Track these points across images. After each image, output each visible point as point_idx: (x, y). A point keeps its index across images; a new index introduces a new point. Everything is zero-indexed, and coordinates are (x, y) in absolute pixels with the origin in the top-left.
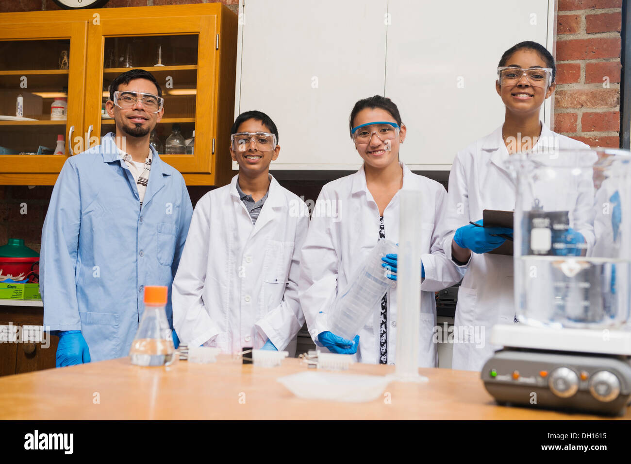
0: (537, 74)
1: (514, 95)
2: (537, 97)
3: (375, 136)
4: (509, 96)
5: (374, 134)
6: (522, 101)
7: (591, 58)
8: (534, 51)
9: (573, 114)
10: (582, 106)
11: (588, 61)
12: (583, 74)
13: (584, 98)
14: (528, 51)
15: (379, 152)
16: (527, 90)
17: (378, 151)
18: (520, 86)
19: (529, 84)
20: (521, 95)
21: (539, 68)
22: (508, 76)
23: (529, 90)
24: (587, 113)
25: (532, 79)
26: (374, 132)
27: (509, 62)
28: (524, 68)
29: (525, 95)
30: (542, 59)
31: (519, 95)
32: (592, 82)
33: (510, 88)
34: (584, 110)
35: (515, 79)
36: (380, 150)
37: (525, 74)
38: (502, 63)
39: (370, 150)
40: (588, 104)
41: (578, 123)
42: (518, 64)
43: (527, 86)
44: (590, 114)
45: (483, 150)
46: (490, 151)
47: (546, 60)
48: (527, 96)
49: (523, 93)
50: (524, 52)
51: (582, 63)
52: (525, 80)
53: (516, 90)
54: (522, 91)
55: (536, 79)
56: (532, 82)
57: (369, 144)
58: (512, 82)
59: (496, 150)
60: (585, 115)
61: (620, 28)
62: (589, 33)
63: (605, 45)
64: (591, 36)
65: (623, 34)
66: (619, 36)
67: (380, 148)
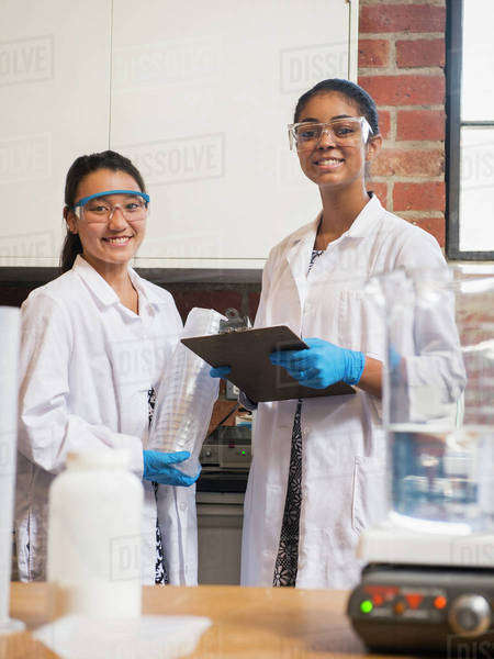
0: (343, 129)
1: (315, 163)
2: (349, 161)
3: (118, 212)
5: (117, 208)
7: (405, 104)
8: (336, 93)
9: (381, 185)
10: (394, 173)
11: (400, 108)
12: (393, 126)
13: (395, 161)
15: (123, 239)
16: (332, 154)
17: (121, 238)
18: (322, 149)
19: (334, 144)
20: (326, 162)
21: (347, 119)
22: (305, 135)
23: (336, 154)
24: (400, 183)
25: (337, 136)
26: (117, 206)
27: (303, 116)
28: (323, 122)
29: (331, 162)
30: (349, 104)
31: (323, 163)
32: (406, 139)
33: (309, 153)
34: (396, 179)
36: (124, 237)
37: (326, 130)
38: (298, 117)
39: (109, 236)
40: (403, 170)
41: (387, 197)
42: (315, 117)
43: (331, 148)
44: (404, 185)
48: (334, 161)
49: (328, 159)
50: (323, 97)
51: (392, 111)
52: (328, 139)
53: (317, 156)
54: (326, 156)
55: (341, 136)
56: (338, 140)
60: (397, 185)
61: (443, 62)
62: (400, 68)
63: (424, 86)
64: (404, 72)
65: (447, 70)
66: (441, 72)
67: (124, 234)
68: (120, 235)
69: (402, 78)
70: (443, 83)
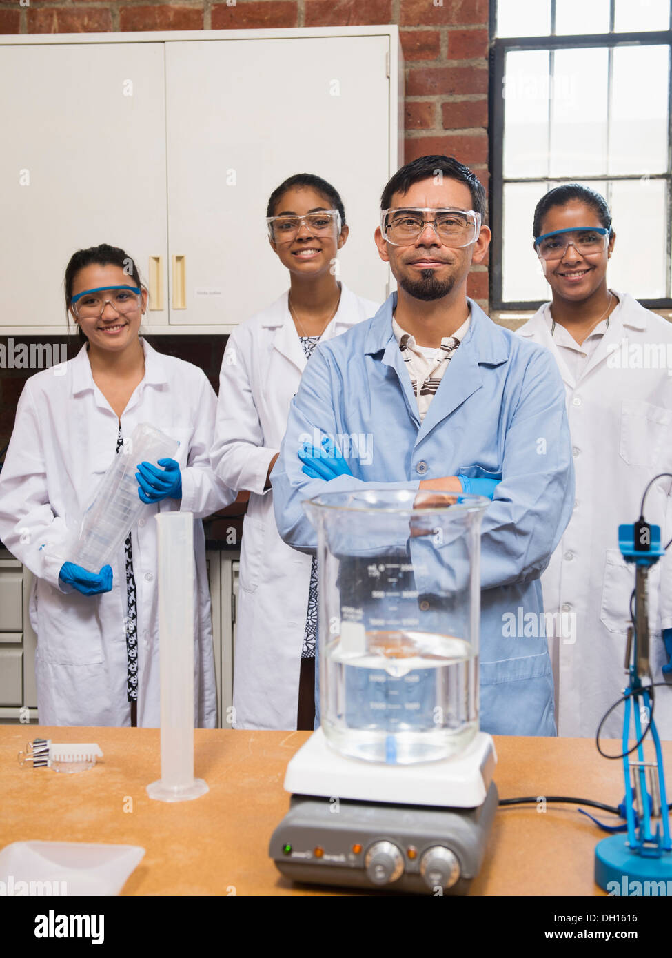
0: (319, 219)
1: (295, 253)
2: (326, 250)
3: (108, 306)
4: (288, 255)
5: (108, 303)
6: (308, 260)
8: (310, 188)
14: (302, 190)
15: (115, 328)
16: (310, 244)
17: (113, 327)
18: (300, 241)
19: (311, 236)
20: (305, 252)
21: (321, 212)
22: (282, 227)
23: (314, 244)
25: (314, 227)
26: (107, 301)
27: (279, 210)
28: (300, 215)
29: (309, 252)
30: (322, 197)
31: (301, 253)
33: (287, 245)
35: (291, 231)
36: (117, 326)
37: (303, 223)
38: (271, 212)
39: (103, 325)
42: (292, 210)
43: (309, 239)
45: (264, 327)
46: (272, 329)
47: (328, 198)
48: (312, 251)
49: (307, 249)
50: (297, 192)
52: (306, 230)
53: (296, 247)
54: (305, 246)
55: (319, 227)
56: (315, 231)
57: (100, 317)
58: (288, 236)
59: (281, 327)
61: (486, 122)
62: (446, 129)
63: (467, 147)
64: (449, 133)
65: (490, 130)
66: (484, 132)
67: (117, 323)
68: (112, 325)
69: (447, 139)
70: (486, 143)
